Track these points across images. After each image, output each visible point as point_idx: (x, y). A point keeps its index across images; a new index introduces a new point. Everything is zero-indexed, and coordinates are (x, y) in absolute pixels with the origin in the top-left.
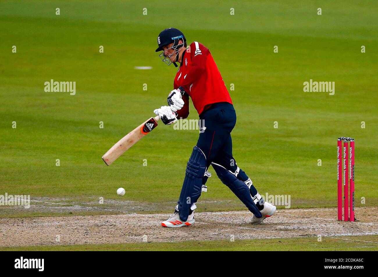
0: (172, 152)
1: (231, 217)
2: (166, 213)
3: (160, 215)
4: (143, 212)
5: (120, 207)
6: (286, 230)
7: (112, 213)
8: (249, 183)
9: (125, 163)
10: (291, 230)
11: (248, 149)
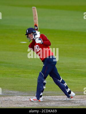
0: (33, 74)
1: (55, 98)
2: (31, 96)
3: (29, 97)
4: (22, 95)
5: (14, 94)
6: (75, 103)
7: (11, 96)
8: (65, 84)
9: (16, 77)
10: (76, 103)
11: (61, 73)
